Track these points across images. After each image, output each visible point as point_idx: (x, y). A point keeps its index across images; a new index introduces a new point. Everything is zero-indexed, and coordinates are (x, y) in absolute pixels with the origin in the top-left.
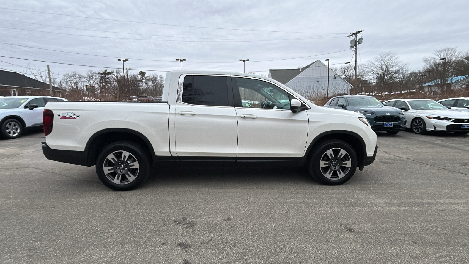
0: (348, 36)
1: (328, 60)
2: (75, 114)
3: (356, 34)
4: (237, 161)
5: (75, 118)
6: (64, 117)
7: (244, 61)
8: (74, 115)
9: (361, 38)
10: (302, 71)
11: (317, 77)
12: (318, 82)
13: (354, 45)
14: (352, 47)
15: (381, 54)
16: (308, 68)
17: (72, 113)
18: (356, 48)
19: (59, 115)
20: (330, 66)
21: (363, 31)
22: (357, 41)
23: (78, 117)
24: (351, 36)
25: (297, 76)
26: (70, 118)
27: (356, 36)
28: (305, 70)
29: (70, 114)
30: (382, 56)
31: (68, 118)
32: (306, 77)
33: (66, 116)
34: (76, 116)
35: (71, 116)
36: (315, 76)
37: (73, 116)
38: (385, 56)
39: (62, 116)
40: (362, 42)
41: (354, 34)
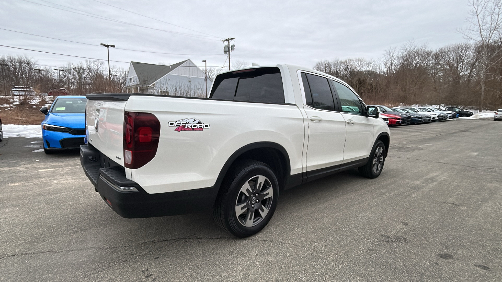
0: (222, 41)
1: (205, 61)
2: (201, 121)
3: (228, 40)
4: (341, 168)
5: (201, 129)
6: (182, 128)
7: (108, 46)
8: (199, 123)
9: (233, 45)
10: (172, 69)
11: (189, 77)
12: (190, 83)
13: (228, 50)
14: (226, 52)
15: (238, 62)
16: (179, 67)
17: (195, 120)
18: (229, 54)
19: (172, 124)
20: (207, 67)
21: (235, 39)
22: (230, 47)
23: (206, 126)
24: (224, 41)
25: (169, 73)
26: (193, 129)
27: (229, 43)
28: (176, 69)
29: (191, 121)
30: (238, 64)
31: (188, 129)
32: (178, 76)
33: (185, 125)
34: (203, 125)
35: (195, 126)
36: (187, 76)
37: (198, 126)
38: (240, 64)
39: (177, 126)
40: (234, 49)
41: (227, 40)
